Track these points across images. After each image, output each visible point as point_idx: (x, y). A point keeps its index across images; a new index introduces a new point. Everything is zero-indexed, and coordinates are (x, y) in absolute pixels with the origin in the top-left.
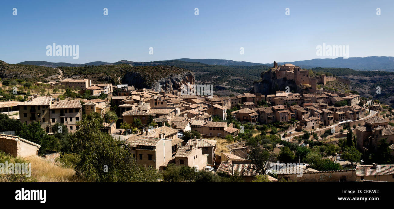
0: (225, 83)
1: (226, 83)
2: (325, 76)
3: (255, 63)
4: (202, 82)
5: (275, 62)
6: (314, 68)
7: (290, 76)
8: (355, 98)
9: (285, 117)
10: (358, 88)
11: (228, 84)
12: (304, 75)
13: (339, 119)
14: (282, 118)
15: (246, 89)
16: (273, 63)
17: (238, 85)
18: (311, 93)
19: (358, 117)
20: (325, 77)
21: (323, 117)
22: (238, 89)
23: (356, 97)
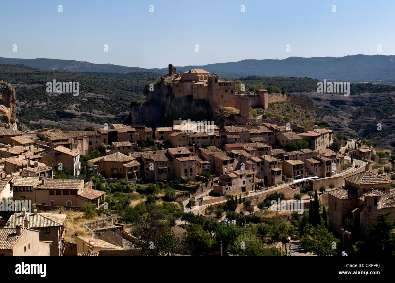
0: (74, 106)
1: (76, 106)
2: (266, 92)
3: (130, 68)
4: (28, 103)
5: (170, 66)
6: (245, 77)
7: (200, 91)
8: (323, 134)
9: (191, 169)
10: (329, 116)
11: (79, 107)
12: (226, 91)
13: (293, 174)
14: (186, 171)
15: (114, 117)
16: (168, 67)
17: (98, 110)
18: (239, 125)
19: (328, 171)
20: (267, 94)
21: (262, 170)
22: (99, 116)
23: (326, 133)
